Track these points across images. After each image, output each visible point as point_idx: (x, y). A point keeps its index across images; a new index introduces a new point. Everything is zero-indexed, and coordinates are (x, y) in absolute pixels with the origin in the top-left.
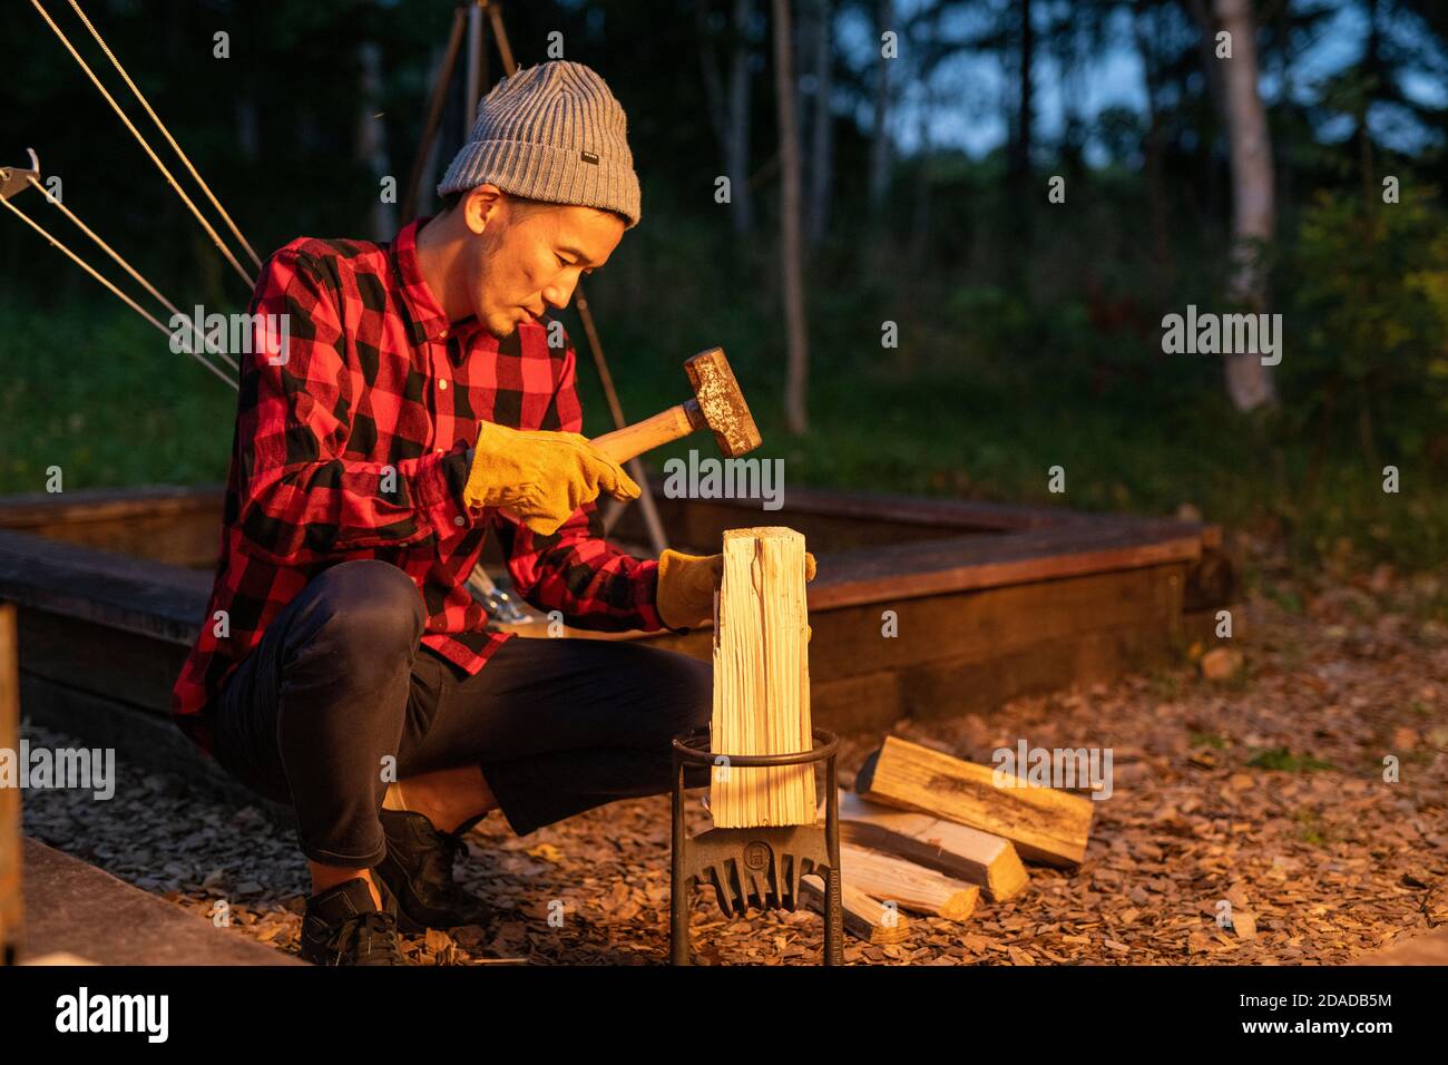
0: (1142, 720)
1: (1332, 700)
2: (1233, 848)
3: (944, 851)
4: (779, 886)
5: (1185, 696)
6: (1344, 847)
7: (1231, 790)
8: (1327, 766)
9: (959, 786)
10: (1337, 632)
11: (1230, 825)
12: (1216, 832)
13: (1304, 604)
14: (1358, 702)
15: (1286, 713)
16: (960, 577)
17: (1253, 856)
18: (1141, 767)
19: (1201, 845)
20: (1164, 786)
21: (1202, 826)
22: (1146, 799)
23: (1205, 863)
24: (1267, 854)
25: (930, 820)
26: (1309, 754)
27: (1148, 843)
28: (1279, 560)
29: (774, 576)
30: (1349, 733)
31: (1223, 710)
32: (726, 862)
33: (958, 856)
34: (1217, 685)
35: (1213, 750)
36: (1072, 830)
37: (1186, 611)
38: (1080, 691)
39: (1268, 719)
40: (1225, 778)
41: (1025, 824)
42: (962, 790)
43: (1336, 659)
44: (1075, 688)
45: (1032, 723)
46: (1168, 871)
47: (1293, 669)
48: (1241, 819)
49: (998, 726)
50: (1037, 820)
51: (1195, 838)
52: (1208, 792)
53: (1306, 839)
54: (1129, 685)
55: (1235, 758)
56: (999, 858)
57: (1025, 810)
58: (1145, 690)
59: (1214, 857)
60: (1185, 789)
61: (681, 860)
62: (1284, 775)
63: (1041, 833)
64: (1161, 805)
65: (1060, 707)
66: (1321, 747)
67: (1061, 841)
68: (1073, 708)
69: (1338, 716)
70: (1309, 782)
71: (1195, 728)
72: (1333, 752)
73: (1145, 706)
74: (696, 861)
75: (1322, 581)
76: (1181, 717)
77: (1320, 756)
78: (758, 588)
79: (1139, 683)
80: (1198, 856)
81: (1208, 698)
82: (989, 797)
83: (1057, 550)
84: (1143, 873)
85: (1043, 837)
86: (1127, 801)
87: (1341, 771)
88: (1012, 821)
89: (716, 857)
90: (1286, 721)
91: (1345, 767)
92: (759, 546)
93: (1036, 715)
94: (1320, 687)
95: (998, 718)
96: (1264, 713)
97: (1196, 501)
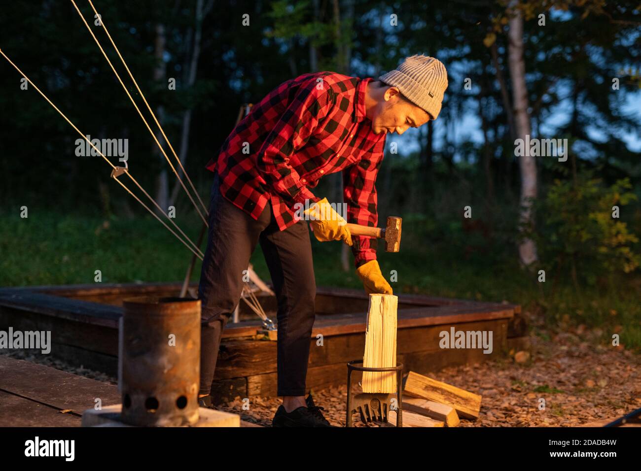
0: (494, 376)
1: (563, 371)
2: (530, 416)
3: (431, 411)
4: (382, 414)
5: (509, 369)
6: (569, 416)
7: (528, 398)
8: (562, 392)
9: (435, 389)
10: (565, 348)
11: (528, 409)
12: (523, 411)
13: (551, 339)
14: (572, 372)
15: (546, 375)
16: (427, 321)
17: (537, 418)
18: (495, 391)
19: (518, 414)
20: (503, 397)
21: (518, 409)
22: (497, 401)
23: (520, 419)
24: (542, 417)
25: (425, 401)
26: (555, 388)
27: (500, 413)
28: (541, 322)
29: (387, 309)
30: (570, 382)
31: (523, 373)
32: (365, 405)
33: (436, 412)
34: (520, 365)
35: (520, 386)
36: (474, 406)
37: (508, 338)
38: (470, 365)
39: (540, 377)
40: (526, 395)
41: (458, 403)
42: (436, 391)
43: (564, 357)
44: (468, 364)
45: (453, 376)
46: (508, 421)
47: (549, 360)
48: (532, 407)
49: (440, 377)
50: (462, 402)
51: (516, 413)
52: (519, 399)
53: (556, 413)
54: (487, 364)
55: (528, 389)
56: (450, 413)
57: (458, 398)
58: (493, 366)
59: (523, 417)
60: (510, 398)
61: (350, 404)
62: (547, 394)
63: (464, 407)
64: (503, 402)
65: (462, 371)
66: (560, 386)
67: (470, 409)
68: (468, 371)
69: (566, 376)
70: (556, 396)
71: (513, 379)
72: (564, 388)
73: (494, 372)
74: (355, 404)
75: (558, 330)
76: (507, 375)
77: (559, 388)
78: (382, 313)
79: (491, 364)
80: (518, 417)
81: (517, 369)
82: (445, 393)
83: (461, 312)
84: (499, 421)
85: (464, 408)
86: (490, 401)
87: (567, 394)
88: (453, 402)
89: (361, 403)
90: (546, 377)
91: (568, 392)
92: (383, 299)
93: (454, 373)
94: (558, 366)
95: (440, 374)
96: (538, 375)
97: (508, 299)
